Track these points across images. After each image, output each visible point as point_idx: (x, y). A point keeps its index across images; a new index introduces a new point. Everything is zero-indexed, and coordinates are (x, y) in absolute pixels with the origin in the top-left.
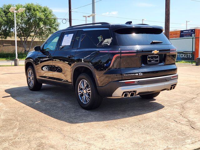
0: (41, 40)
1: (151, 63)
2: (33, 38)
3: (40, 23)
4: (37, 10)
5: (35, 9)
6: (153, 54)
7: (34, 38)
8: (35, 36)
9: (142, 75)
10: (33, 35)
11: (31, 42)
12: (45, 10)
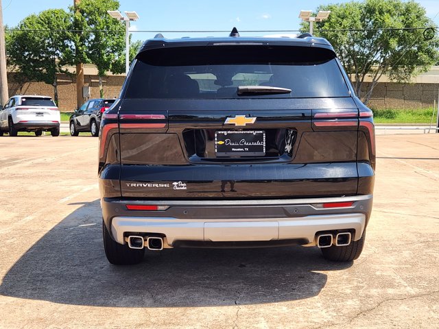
0: (395, 81)
1: (228, 154)
2: (375, 77)
3: (391, 40)
4: (389, 11)
5: (384, 10)
6: (232, 127)
7: (378, 75)
8: (380, 72)
9: (184, 188)
10: (377, 68)
11: (369, 84)
12: (408, 10)
